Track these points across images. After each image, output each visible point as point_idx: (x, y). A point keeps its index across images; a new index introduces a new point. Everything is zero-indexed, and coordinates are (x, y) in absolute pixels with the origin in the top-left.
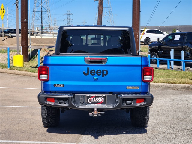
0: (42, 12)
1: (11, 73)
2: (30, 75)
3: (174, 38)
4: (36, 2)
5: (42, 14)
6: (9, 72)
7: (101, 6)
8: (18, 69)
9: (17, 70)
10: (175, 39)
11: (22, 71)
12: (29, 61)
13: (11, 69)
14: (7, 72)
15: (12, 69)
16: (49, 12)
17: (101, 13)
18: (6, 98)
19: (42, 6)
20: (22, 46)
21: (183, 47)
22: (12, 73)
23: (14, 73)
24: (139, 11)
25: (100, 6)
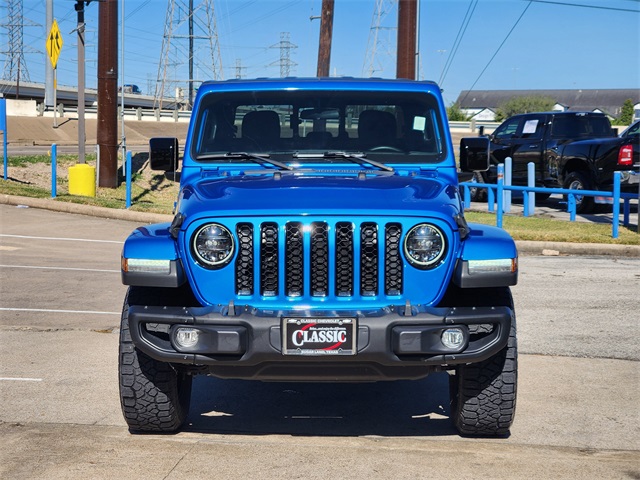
0: (191, 39)
1: (58, 208)
2: (106, 215)
3: (521, 127)
4: (173, 6)
5: (191, 48)
6: (55, 208)
7: (327, 34)
8: (78, 200)
9: (73, 201)
10: (525, 131)
11: (87, 204)
12: (119, 185)
13: (58, 200)
14: (49, 207)
15: (61, 200)
16: (213, 41)
17: (325, 56)
18: (35, 255)
19: (191, 20)
20: (100, 142)
21: (542, 152)
22: (62, 209)
23: (65, 209)
24: (413, 54)
25: (323, 33)
